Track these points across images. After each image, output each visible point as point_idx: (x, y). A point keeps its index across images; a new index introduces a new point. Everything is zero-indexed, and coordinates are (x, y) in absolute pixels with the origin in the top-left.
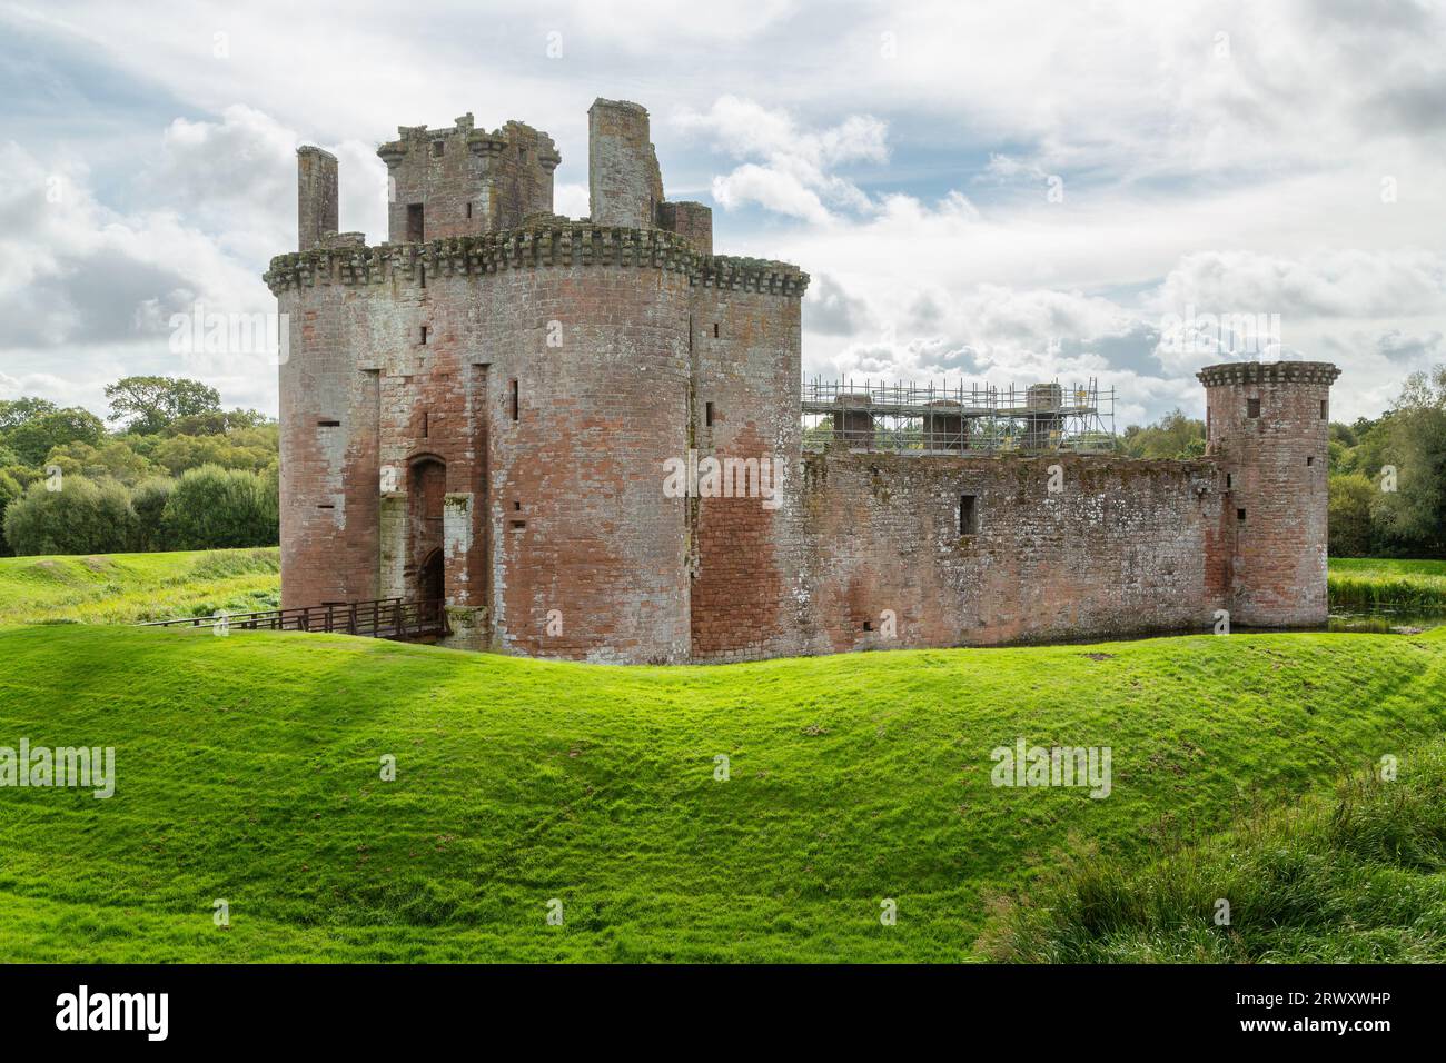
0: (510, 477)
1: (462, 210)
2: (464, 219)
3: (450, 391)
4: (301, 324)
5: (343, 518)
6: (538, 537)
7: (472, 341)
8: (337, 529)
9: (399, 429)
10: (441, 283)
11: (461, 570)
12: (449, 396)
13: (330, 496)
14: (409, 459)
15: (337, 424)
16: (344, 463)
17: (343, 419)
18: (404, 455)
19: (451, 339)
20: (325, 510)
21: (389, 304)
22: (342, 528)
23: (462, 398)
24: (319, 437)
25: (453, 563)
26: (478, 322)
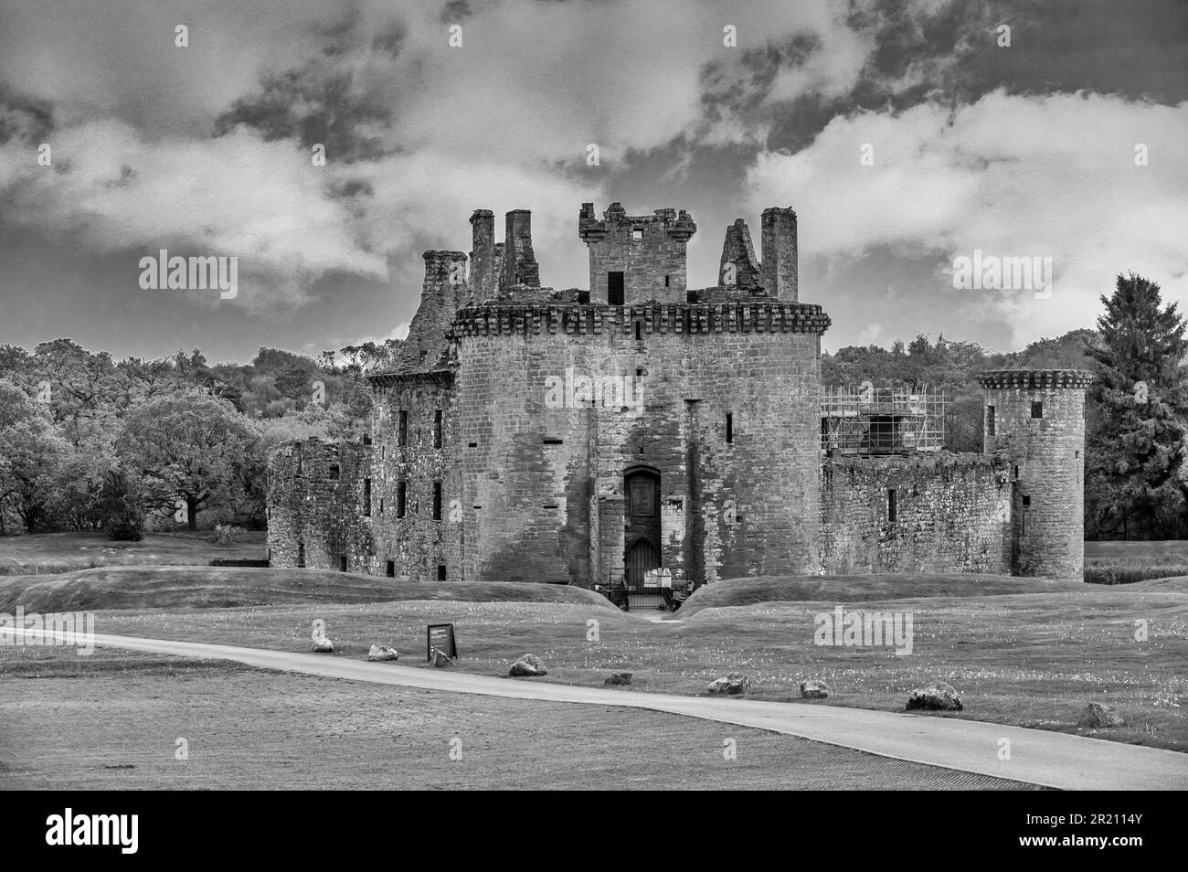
0: (726, 484)
1: (661, 280)
2: (663, 287)
3: (665, 419)
4: (527, 362)
5: (565, 516)
6: (751, 528)
7: (684, 383)
8: (560, 524)
9: (617, 447)
10: (656, 337)
11: (677, 553)
12: (663, 423)
13: (555, 499)
14: (625, 471)
15: (560, 442)
16: (566, 473)
17: (565, 438)
18: (622, 467)
19: (665, 379)
20: (550, 510)
21: (607, 350)
22: (564, 523)
23: (675, 425)
24: (545, 452)
25: (670, 548)
26: (690, 368)
